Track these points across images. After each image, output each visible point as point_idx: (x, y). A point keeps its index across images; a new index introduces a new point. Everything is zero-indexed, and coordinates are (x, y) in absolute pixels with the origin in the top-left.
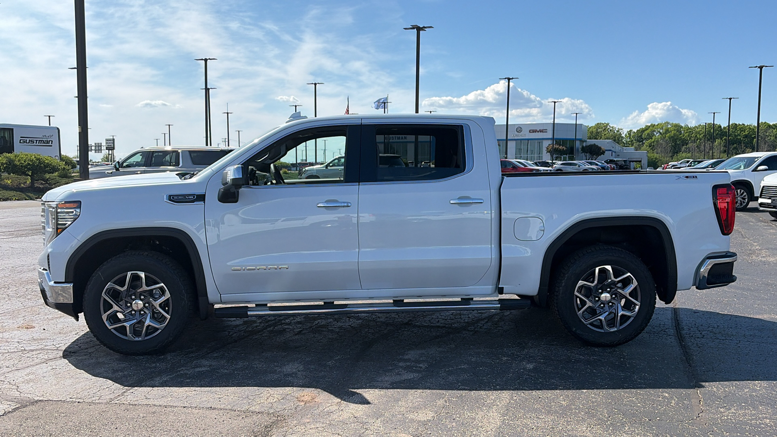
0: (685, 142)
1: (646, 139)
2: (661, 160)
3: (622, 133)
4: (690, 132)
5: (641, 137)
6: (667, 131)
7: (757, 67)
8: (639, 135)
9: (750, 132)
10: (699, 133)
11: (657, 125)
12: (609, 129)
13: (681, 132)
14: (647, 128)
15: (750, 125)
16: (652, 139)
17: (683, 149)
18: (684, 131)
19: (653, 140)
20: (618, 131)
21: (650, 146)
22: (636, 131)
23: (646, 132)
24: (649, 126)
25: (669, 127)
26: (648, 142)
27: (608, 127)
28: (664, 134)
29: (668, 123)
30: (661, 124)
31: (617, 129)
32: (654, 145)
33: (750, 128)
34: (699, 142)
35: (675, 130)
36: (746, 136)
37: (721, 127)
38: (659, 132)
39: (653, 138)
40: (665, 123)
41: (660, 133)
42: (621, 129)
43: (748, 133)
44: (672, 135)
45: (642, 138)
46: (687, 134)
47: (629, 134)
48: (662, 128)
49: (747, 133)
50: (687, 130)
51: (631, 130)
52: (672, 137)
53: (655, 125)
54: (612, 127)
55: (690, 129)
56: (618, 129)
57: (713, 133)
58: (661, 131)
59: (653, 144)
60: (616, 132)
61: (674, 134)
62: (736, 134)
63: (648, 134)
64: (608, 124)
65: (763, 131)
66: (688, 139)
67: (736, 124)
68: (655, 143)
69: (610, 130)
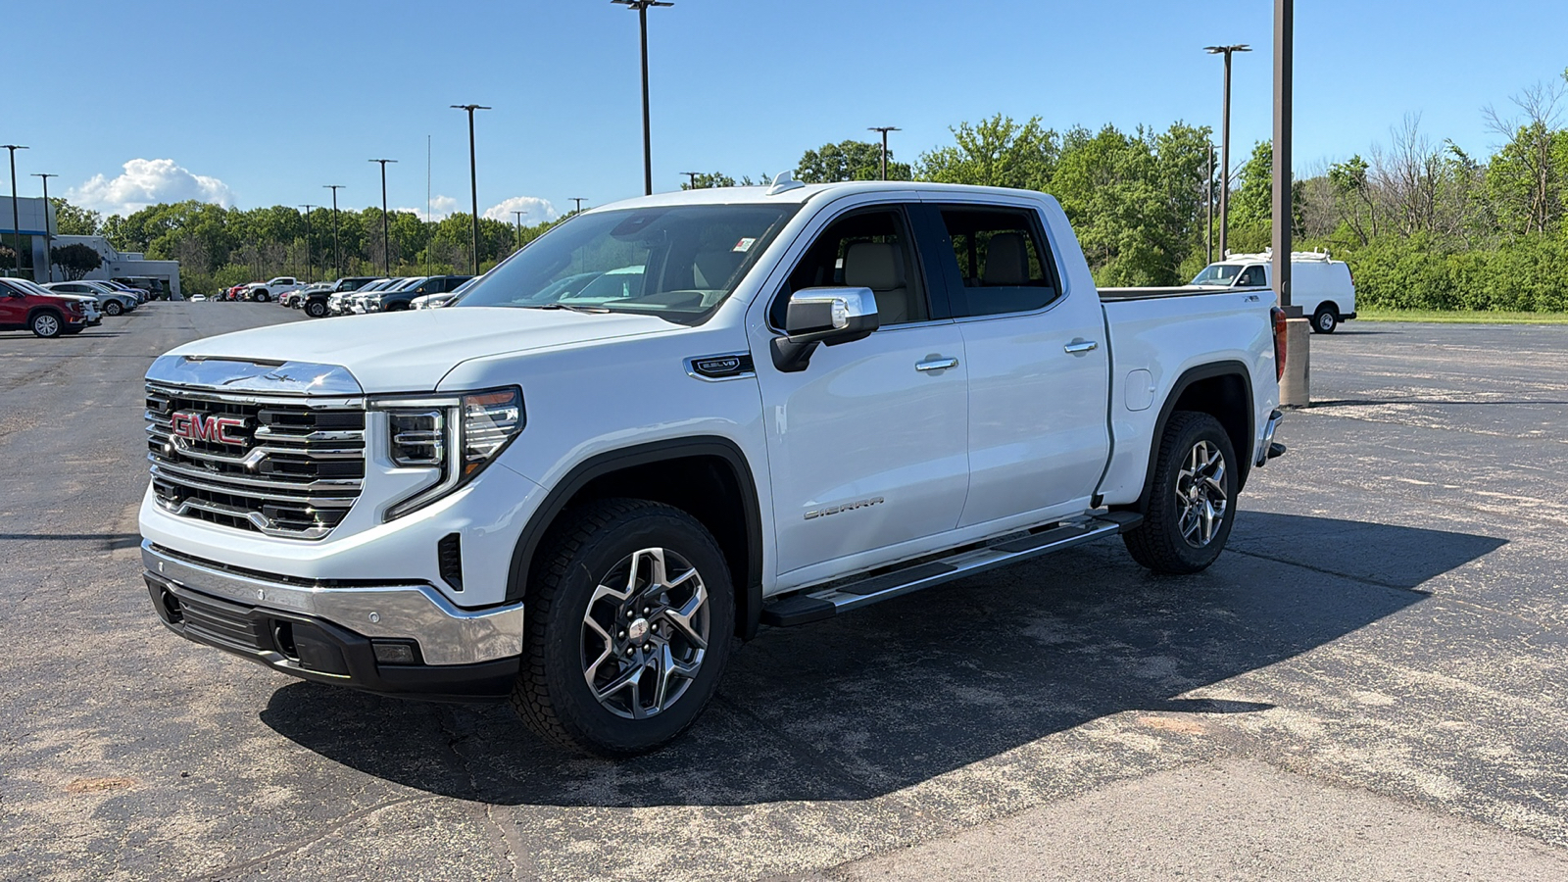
0: (233, 244)
1: (154, 236)
2: (189, 279)
3: (97, 221)
4: (242, 222)
5: (140, 230)
6: (195, 219)
7: (463, 107)
8: (136, 227)
9: (351, 225)
10: (259, 224)
11: (172, 207)
12: (66, 211)
13: (222, 222)
14: (152, 212)
15: (349, 212)
16: (165, 235)
17: (232, 255)
18: (230, 220)
19: (168, 238)
20: (88, 217)
21: (162, 251)
22: (126, 218)
23: (150, 221)
24: (156, 209)
25: (197, 211)
26: (155, 241)
27: (64, 207)
28: (188, 225)
29: (195, 204)
30: (181, 205)
31: (85, 214)
32: (169, 249)
33: (350, 218)
34: (262, 242)
35: (210, 218)
36: (345, 233)
37: (298, 213)
38: (178, 221)
39: (167, 232)
40: (189, 203)
41: (182, 225)
42: (95, 214)
43: (349, 228)
44: (207, 228)
45: (141, 234)
46: (237, 226)
47: (111, 223)
48: (183, 214)
49: (345, 228)
50: (236, 218)
51: (116, 216)
52: (207, 232)
53: (167, 206)
54: (74, 209)
55: (241, 216)
56: (89, 212)
57: (286, 226)
58: (182, 219)
59: (167, 246)
60: (82, 217)
61: (210, 226)
62: (328, 228)
63: (155, 226)
64: (64, 201)
65: (374, 224)
66: (240, 236)
67: (325, 210)
68: (172, 243)
69: (70, 215)
